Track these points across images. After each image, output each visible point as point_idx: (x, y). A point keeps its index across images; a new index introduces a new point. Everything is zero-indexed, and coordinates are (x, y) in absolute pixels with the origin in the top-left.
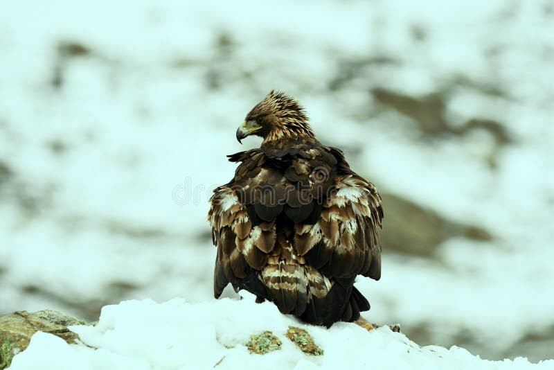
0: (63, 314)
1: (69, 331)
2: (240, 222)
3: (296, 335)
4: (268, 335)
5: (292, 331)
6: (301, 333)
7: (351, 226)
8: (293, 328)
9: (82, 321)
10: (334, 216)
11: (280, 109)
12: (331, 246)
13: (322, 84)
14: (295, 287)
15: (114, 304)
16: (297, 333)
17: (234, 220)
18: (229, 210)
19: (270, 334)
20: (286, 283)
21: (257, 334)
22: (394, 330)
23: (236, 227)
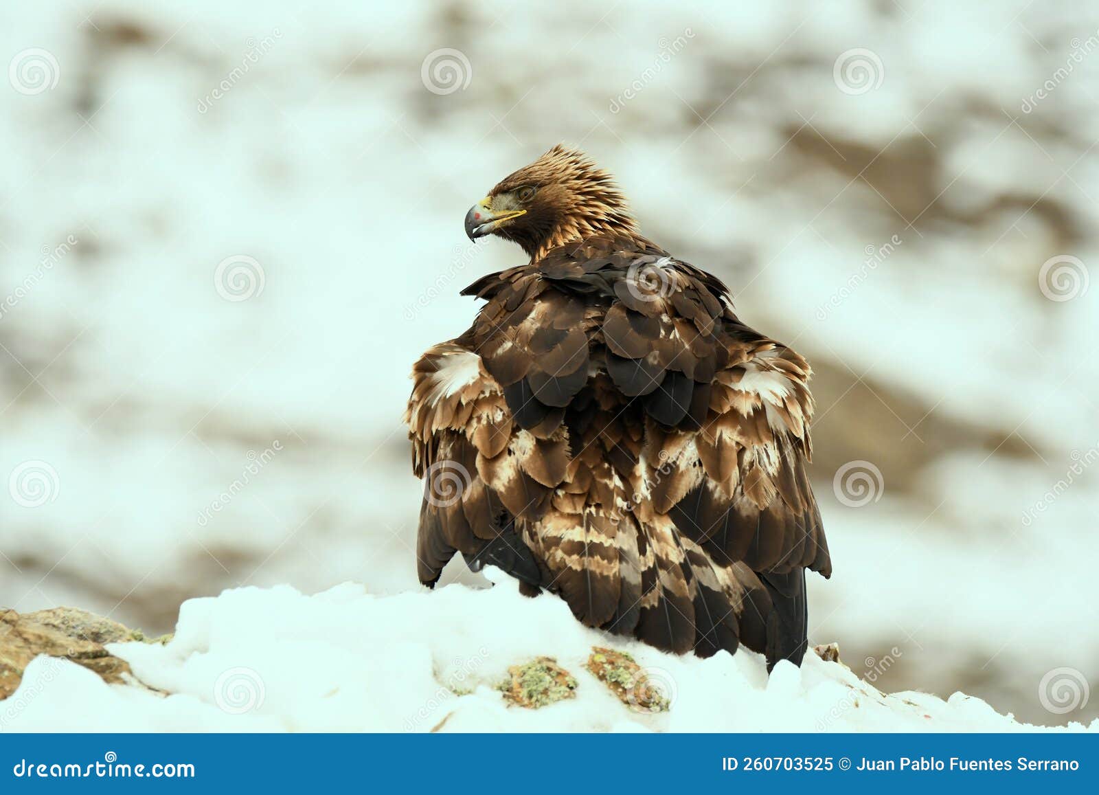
0: (96, 616)
1: (107, 655)
2: (484, 422)
3: (608, 667)
4: (548, 666)
5: (600, 658)
6: (620, 662)
7: (768, 456)
8: (603, 651)
9: (138, 632)
10: (729, 435)
11: (579, 178)
12: (724, 498)
13: (671, 113)
14: (615, 570)
15: (209, 595)
16: (612, 663)
17: (471, 418)
18: (458, 395)
19: (551, 665)
20: (598, 558)
21: (523, 663)
22: (824, 658)
23: (475, 434)
